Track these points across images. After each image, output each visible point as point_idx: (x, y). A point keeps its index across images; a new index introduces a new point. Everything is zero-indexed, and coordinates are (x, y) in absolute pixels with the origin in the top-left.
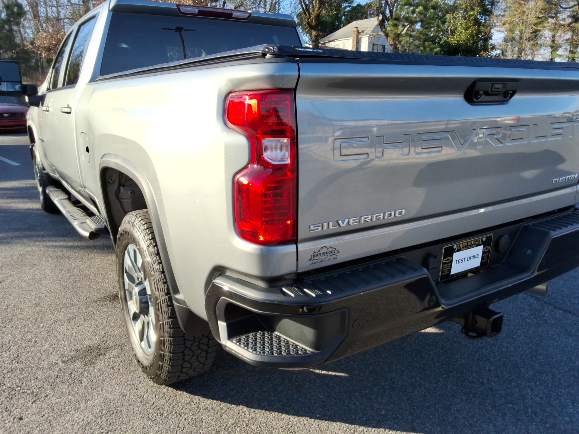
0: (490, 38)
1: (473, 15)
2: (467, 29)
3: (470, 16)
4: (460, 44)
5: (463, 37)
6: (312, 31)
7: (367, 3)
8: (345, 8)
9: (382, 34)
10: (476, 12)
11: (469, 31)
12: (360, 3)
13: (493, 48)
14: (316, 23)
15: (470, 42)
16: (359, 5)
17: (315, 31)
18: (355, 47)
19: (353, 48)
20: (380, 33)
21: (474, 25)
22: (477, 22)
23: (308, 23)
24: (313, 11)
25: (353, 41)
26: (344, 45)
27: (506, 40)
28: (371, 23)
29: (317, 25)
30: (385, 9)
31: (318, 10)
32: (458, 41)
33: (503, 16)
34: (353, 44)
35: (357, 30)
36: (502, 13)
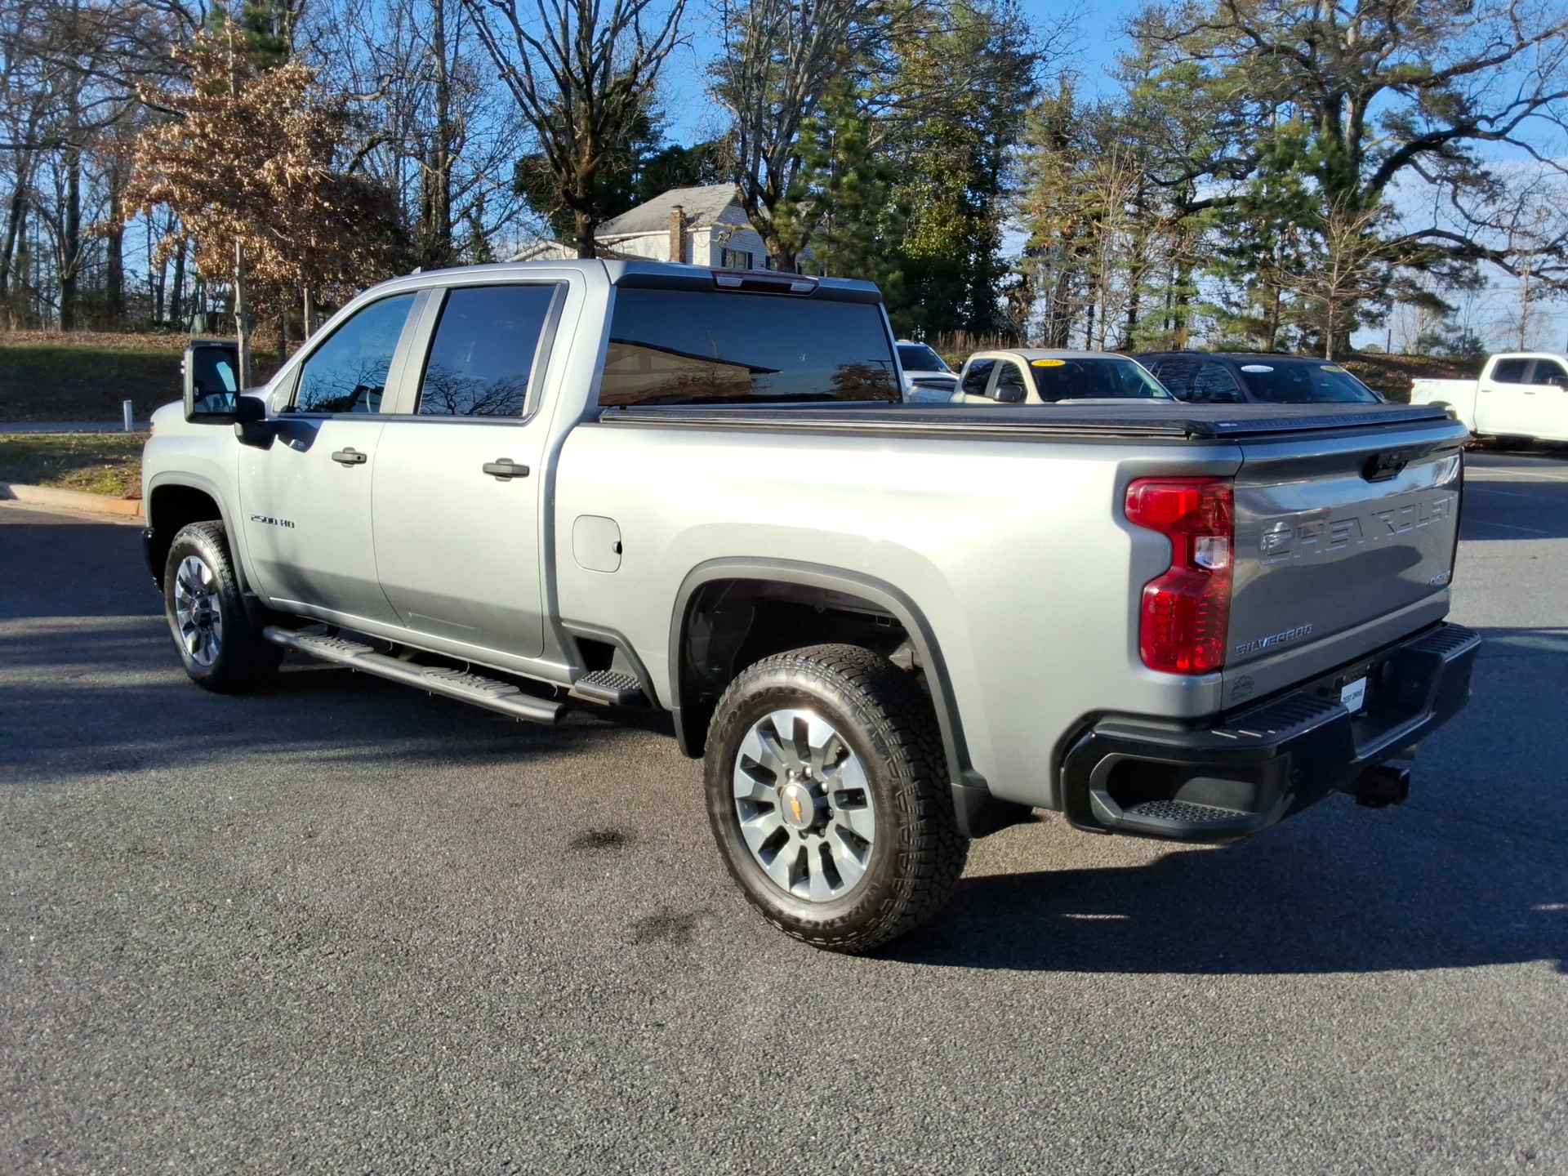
0: (996, 245)
1: (954, 190)
2: (943, 223)
3: (948, 190)
4: (929, 258)
5: (935, 241)
6: (576, 212)
7: (696, 146)
8: (640, 151)
9: (752, 228)
10: (960, 183)
11: (949, 228)
12: (680, 144)
13: (1004, 269)
14: (586, 194)
15: (951, 254)
16: (676, 149)
17: (585, 213)
18: (678, 255)
19: (672, 256)
20: (744, 226)
21: (958, 212)
22: (964, 207)
23: (566, 193)
24: (578, 162)
25: (672, 239)
26: (647, 248)
27: (1031, 251)
28: (716, 197)
29: (589, 199)
30: (756, 167)
31: (590, 162)
32: (923, 250)
33: (1023, 194)
34: (672, 247)
35: (681, 212)
36: (1021, 187)
